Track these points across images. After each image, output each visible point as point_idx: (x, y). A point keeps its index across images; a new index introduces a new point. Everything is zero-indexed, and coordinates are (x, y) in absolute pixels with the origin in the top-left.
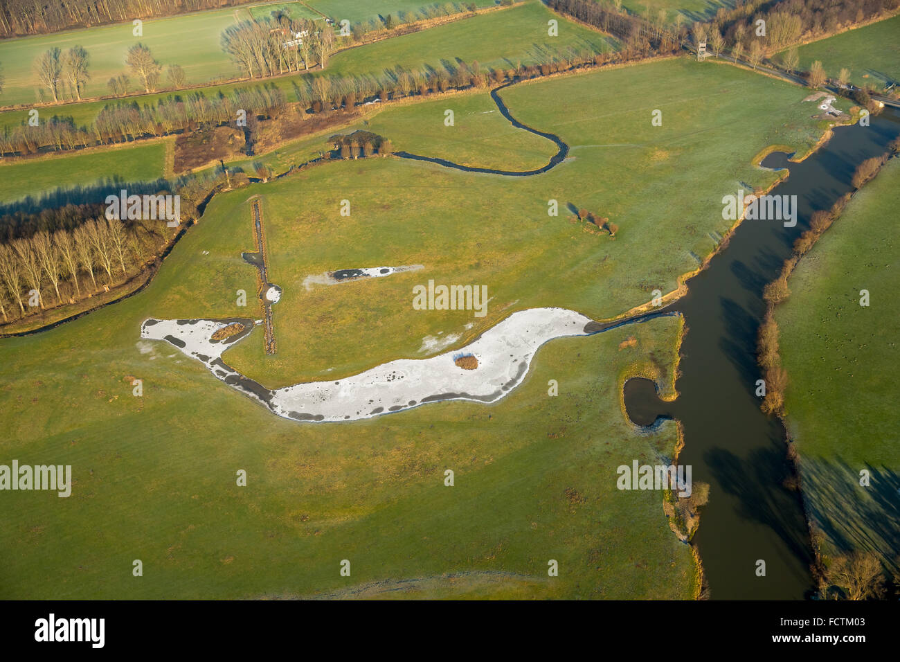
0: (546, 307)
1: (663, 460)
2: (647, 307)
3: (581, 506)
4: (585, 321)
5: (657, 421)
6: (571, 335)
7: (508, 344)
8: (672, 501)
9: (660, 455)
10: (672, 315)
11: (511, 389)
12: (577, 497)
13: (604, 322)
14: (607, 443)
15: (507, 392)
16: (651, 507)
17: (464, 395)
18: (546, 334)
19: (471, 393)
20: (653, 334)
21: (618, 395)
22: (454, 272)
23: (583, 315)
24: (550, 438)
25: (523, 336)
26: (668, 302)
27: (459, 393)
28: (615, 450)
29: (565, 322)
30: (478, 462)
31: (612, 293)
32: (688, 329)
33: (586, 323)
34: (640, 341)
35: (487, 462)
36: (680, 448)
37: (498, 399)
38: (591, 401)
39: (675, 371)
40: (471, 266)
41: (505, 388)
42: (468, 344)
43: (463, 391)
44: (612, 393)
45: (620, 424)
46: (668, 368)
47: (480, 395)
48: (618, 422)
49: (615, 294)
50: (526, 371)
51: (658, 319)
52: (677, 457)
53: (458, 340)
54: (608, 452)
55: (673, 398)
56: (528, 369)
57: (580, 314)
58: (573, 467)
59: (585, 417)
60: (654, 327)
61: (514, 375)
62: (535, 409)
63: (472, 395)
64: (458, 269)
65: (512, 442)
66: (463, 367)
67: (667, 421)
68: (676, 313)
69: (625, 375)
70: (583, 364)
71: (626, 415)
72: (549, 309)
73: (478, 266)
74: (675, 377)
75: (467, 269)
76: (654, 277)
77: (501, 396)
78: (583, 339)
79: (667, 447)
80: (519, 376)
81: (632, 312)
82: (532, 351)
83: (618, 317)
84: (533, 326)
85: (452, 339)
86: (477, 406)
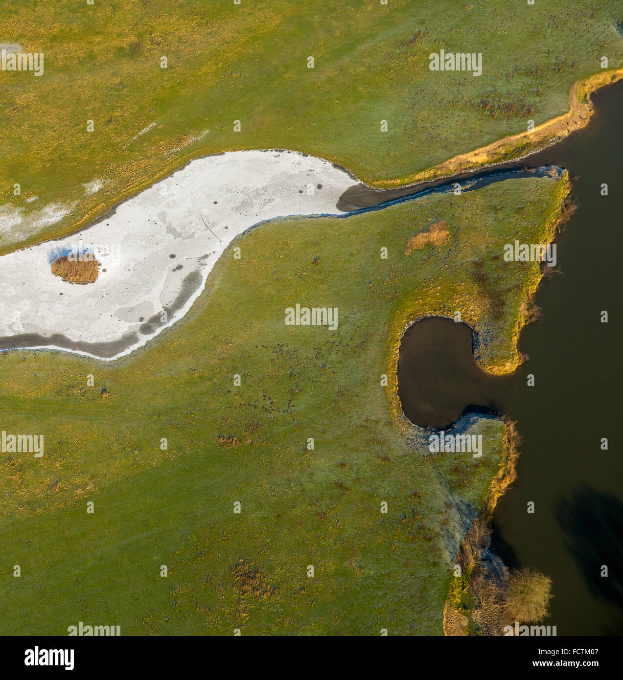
0: (265, 148)
1: (459, 510)
2: (488, 153)
3: (262, 605)
4: (343, 182)
5: (463, 419)
6: (307, 214)
7: (170, 230)
8: (465, 608)
9: (456, 499)
10: (540, 175)
11: (158, 331)
12: (256, 582)
13: (385, 186)
14: (343, 465)
15: (150, 337)
16: (415, 616)
17: (58, 339)
18: (255, 210)
19: (74, 336)
20: (490, 219)
21: (386, 355)
22: (82, 62)
23: (342, 168)
24: (223, 445)
25: (206, 212)
26: (540, 143)
27: (48, 335)
28: (357, 480)
29: (299, 185)
30: (61, 490)
31: (415, 122)
32: (573, 208)
33: (345, 188)
34: (455, 235)
35: (79, 491)
36: (504, 485)
37: (127, 352)
38: (324, 366)
39: (523, 306)
40: (121, 49)
41: (146, 329)
42: (86, 226)
43: (58, 331)
44: (373, 350)
45: (377, 422)
46: (509, 298)
47: (94, 341)
48: (374, 418)
49: (420, 124)
50: (198, 293)
51: (508, 183)
52: (494, 505)
53: (65, 218)
54: (341, 486)
55: (509, 367)
56: (202, 287)
57: (335, 166)
58: (260, 513)
59: (303, 402)
60: (496, 202)
61: (171, 298)
62: (202, 378)
63: (75, 340)
64: (91, 57)
65: (140, 450)
66: (66, 277)
67: (483, 421)
68: (553, 171)
69: (409, 310)
70: (322, 282)
71: (396, 401)
72: (270, 154)
73: (135, 50)
74: (522, 320)
75: (111, 56)
76: (518, 84)
77: (135, 347)
78: (331, 226)
79: (475, 480)
80: (180, 301)
81: (452, 166)
82: (218, 249)
83: (418, 177)
84: (229, 190)
85: (53, 215)
86: (83, 366)
